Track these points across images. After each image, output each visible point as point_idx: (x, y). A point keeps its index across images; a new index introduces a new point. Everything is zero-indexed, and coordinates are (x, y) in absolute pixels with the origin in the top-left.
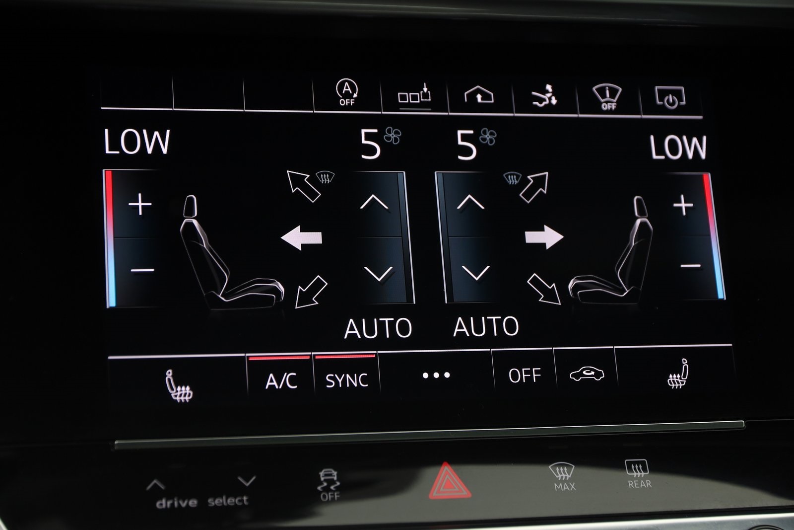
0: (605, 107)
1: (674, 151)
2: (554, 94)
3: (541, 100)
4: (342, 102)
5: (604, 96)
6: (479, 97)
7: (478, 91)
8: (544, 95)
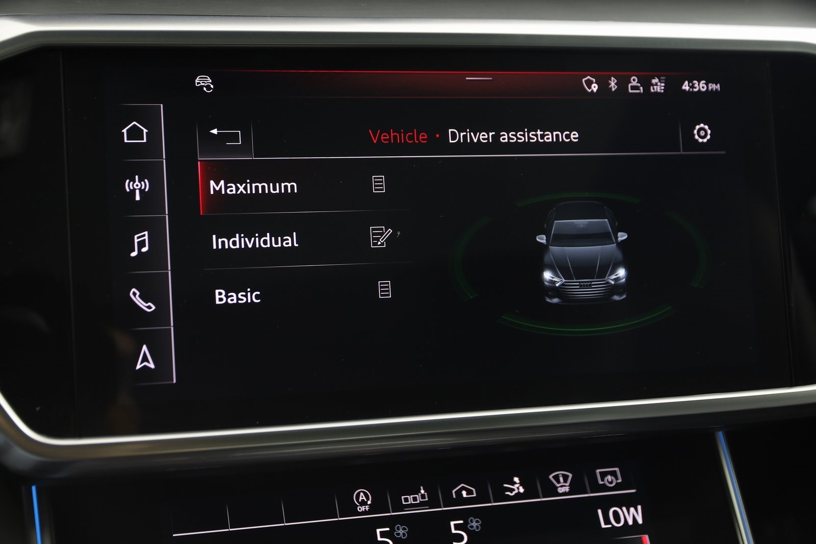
0: (561, 490)
1: (617, 519)
2: (521, 484)
3: (512, 490)
4: (360, 509)
5: (559, 482)
6: (464, 493)
7: (463, 488)
8: (513, 485)
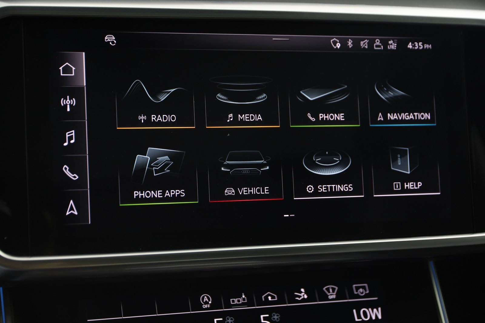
0: (330, 297)
1: (366, 316)
2: (306, 293)
3: (300, 297)
4: (204, 306)
5: (329, 292)
6: (270, 298)
7: (269, 295)
8: (300, 293)
